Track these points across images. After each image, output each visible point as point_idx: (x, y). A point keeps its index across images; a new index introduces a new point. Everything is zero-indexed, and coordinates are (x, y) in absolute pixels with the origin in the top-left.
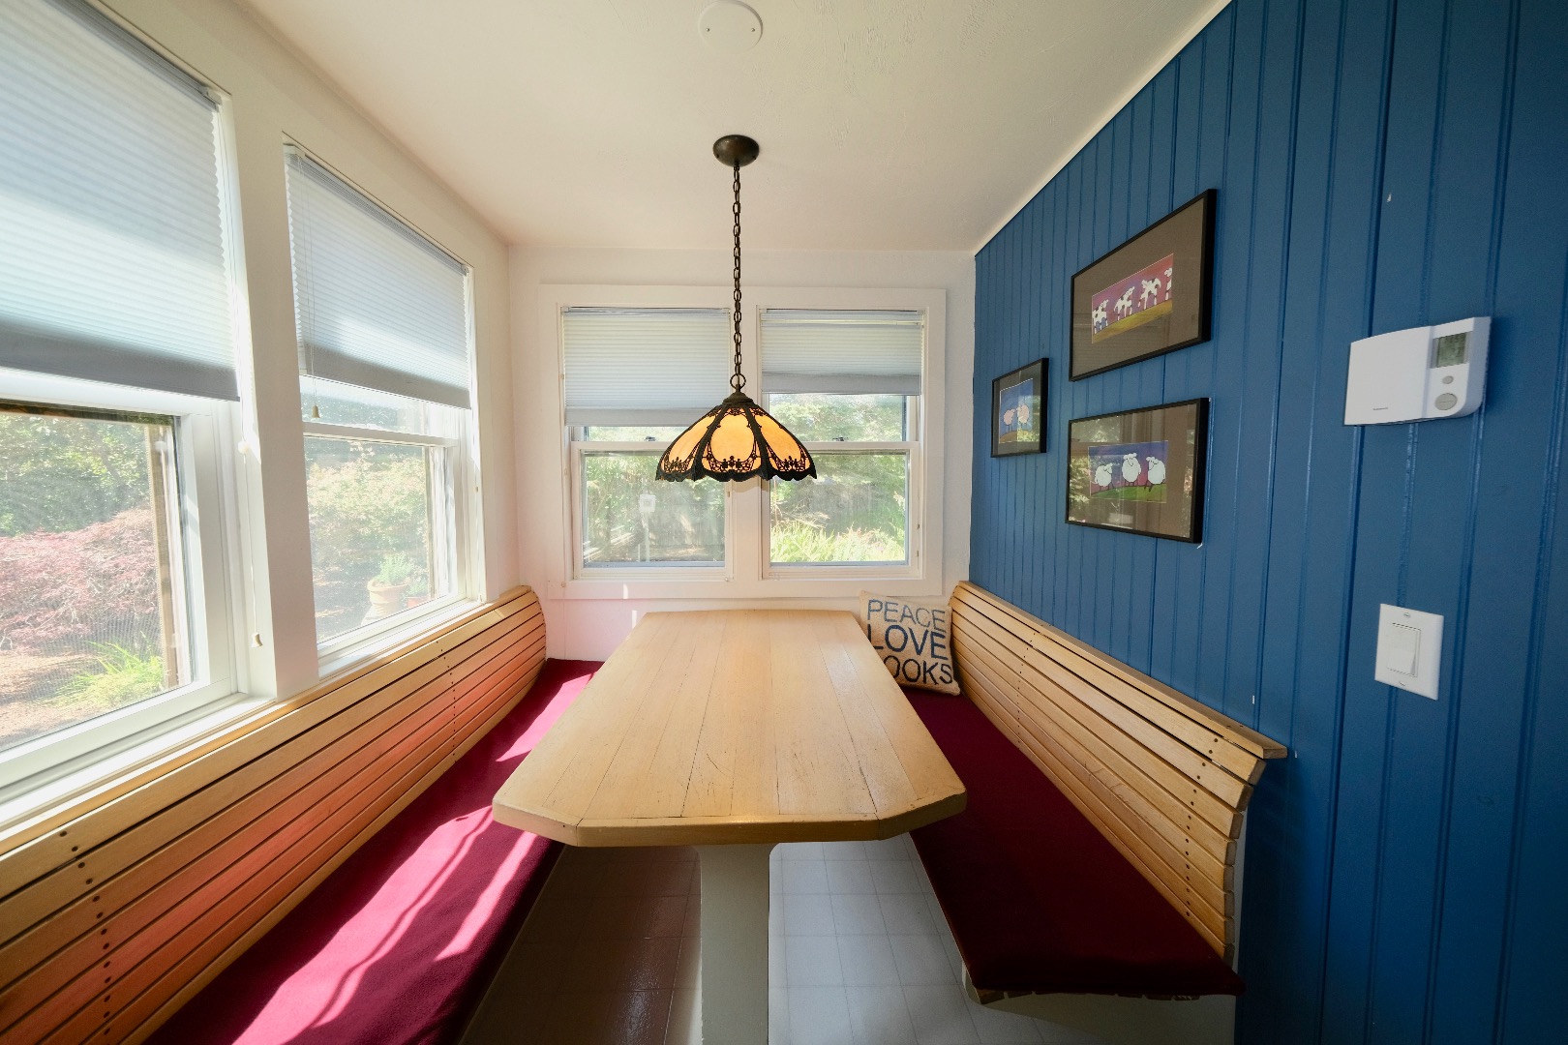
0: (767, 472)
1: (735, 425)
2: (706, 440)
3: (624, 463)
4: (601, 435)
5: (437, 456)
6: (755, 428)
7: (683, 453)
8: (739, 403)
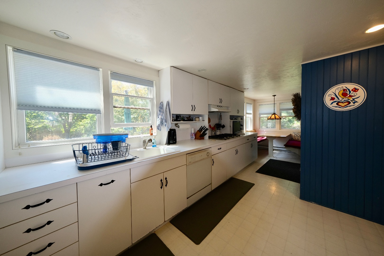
0: (275, 119)
1: (273, 116)
2: (271, 117)
3: (265, 118)
4: (262, 116)
5: (249, 118)
6: (275, 116)
7: (269, 118)
8: (274, 114)
